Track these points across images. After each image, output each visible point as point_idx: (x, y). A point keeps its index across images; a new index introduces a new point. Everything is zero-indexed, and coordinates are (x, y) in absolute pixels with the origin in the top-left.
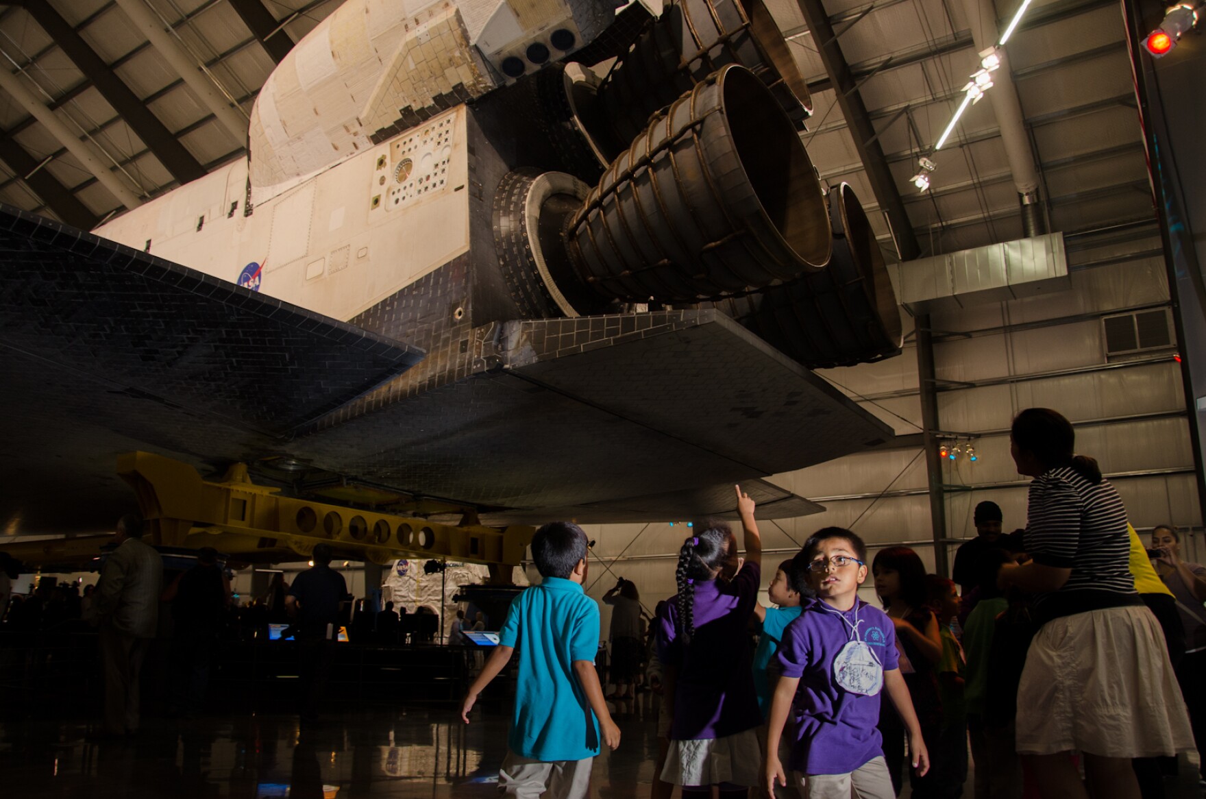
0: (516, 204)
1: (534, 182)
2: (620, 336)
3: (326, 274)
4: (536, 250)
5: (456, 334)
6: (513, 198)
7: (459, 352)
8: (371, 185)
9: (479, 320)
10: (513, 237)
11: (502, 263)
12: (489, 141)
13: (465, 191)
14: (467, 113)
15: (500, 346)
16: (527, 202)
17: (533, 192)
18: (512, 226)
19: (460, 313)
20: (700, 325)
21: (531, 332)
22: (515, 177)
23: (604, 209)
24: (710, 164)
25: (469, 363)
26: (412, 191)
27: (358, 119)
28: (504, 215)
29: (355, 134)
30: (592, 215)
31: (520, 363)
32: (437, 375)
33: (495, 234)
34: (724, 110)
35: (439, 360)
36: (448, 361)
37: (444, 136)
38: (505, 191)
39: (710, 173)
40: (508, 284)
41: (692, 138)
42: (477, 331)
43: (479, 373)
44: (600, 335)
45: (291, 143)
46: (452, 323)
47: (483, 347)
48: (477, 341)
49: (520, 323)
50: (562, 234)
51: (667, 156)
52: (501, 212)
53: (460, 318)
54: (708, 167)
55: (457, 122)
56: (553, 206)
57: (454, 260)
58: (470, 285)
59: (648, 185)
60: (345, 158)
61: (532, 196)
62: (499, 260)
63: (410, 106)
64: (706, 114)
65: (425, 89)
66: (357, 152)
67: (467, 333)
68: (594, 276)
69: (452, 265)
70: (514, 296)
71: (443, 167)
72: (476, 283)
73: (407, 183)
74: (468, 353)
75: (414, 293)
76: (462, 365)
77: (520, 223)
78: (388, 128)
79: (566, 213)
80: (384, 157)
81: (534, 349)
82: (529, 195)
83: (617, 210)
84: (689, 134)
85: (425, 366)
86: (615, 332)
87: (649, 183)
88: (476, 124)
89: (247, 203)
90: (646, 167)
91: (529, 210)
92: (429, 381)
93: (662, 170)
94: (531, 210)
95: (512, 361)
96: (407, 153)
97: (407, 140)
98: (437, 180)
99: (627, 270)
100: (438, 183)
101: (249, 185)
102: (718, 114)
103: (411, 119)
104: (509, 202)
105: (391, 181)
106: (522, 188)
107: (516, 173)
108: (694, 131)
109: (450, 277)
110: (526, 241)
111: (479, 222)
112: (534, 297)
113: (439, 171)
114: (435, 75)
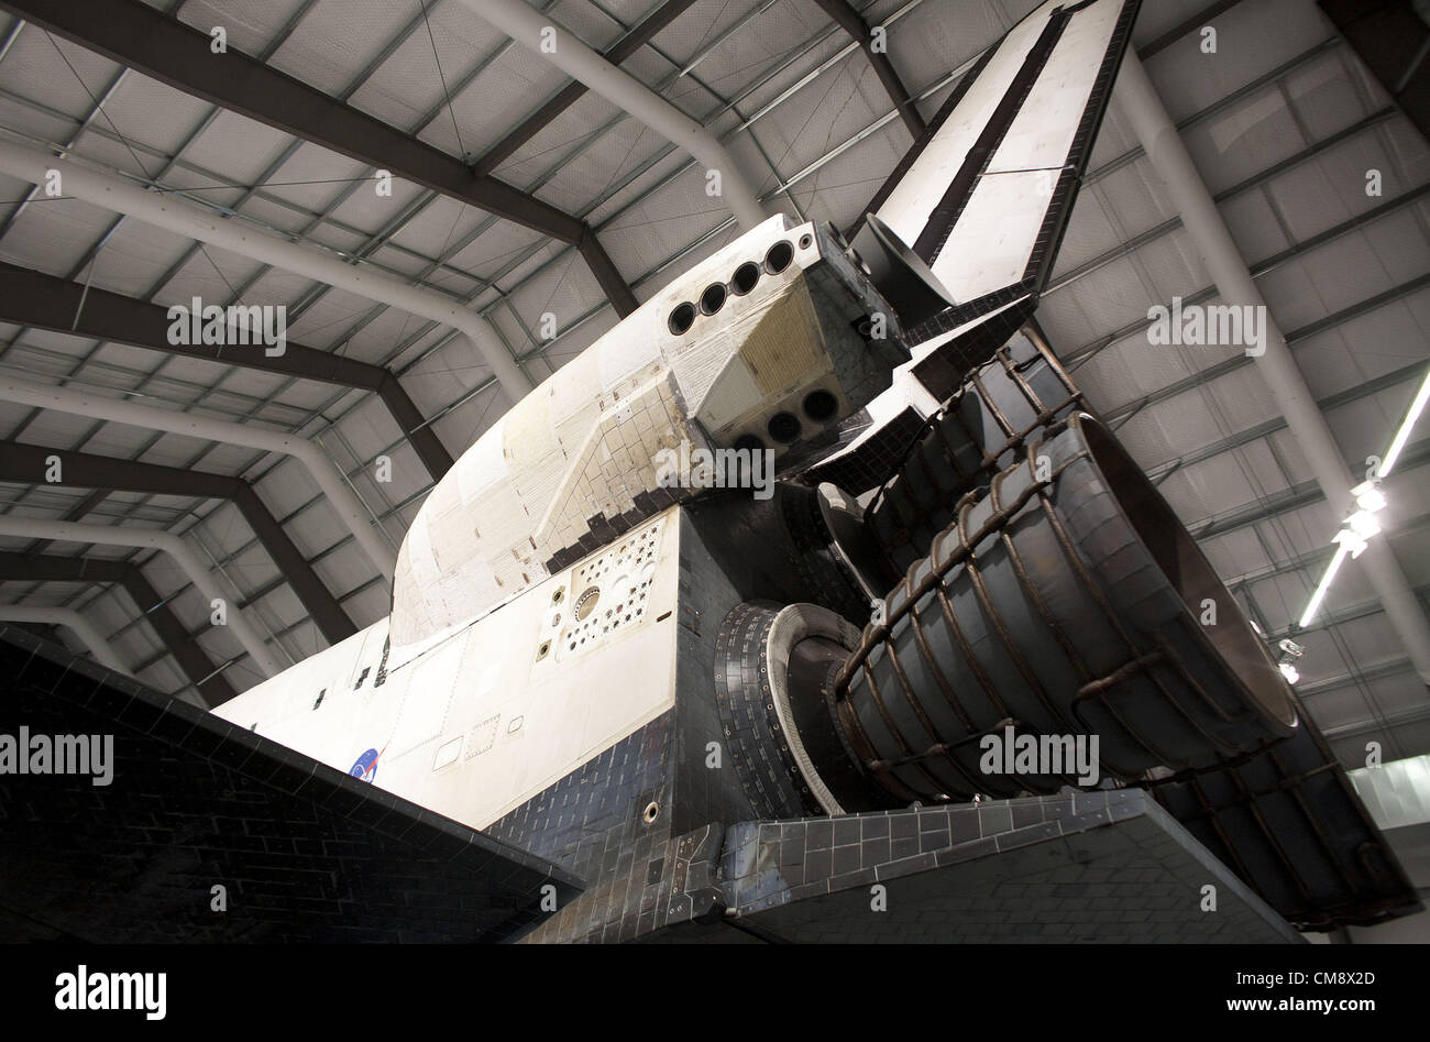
0: (752, 644)
1: (780, 614)
2: (950, 848)
3: (461, 761)
4: (784, 712)
5: (643, 850)
6: (747, 635)
7: (646, 882)
8: (540, 628)
9: (683, 823)
10: (746, 692)
11: (727, 732)
12: (712, 556)
13: (673, 621)
14: (682, 515)
15: (720, 872)
16: (769, 641)
17: (778, 626)
18: (746, 674)
19: (653, 812)
20: (1116, 823)
21: (778, 843)
22: (750, 609)
23: (894, 643)
24: (1081, 544)
25: (663, 904)
26: (596, 629)
27: (531, 539)
28: (733, 659)
29: (526, 561)
30: (874, 656)
31: (757, 905)
32: (605, 927)
33: (717, 687)
34: (1091, 456)
35: (611, 898)
36: (627, 901)
37: (646, 551)
38: (734, 626)
39: (1082, 558)
40: (738, 768)
41: (1042, 508)
42: (680, 842)
43: (681, 923)
44: (910, 847)
45: (442, 581)
46: (639, 829)
47: (688, 872)
48: (679, 861)
49: (756, 827)
50: (824, 691)
51: (1000, 542)
52: (729, 654)
53: (652, 820)
54: (1077, 549)
55: (668, 529)
56: (809, 653)
57: (649, 724)
58: (672, 763)
59: (970, 593)
60: (512, 597)
61: (777, 632)
62: (723, 728)
63: (602, 513)
64: (1064, 465)
65: (623, 486)
66: (527, 587)
67: (662, 848)
68: (880, 759)
69: (645, 732)
70: (748, 788)
71: (643, 590)
72: (682, 761)
73: (589, 620)
74: (662, 884)
75: (583, 781)
76: (649, 908)
77: (759, 670)
78: (570, 548)
79: (830, 662)
80: (563, 588)
81: (783, 877)
82: (772, 630)
83: (917, 642)
84: (1033, 503)
85: (586, 911)
86: (940, 841)
87: (971, 591)
88: (694, 532)
89: (381, 668)
90: (963, 565)
91: (773, 650)
92: (590, 937)
93: (992, 566)
94: (774, 653)
95: (741, 899)
96: (593, 579)
97: (595, 562)
98: (632, 610)
99: (940, 742)
100: (634, 614)
101: (388, 644)
102: (1085, 462)
103: (603, 532)
104: (741, 641)
105: (569, 621)
106: (761, 622)
107: (752, 605)
108: (1042, 495)
109: (641, 751)
110: (768, 698)
111: (692, 665)
112: (781, 793)
113: (636, 597)
114: (637, 464)
